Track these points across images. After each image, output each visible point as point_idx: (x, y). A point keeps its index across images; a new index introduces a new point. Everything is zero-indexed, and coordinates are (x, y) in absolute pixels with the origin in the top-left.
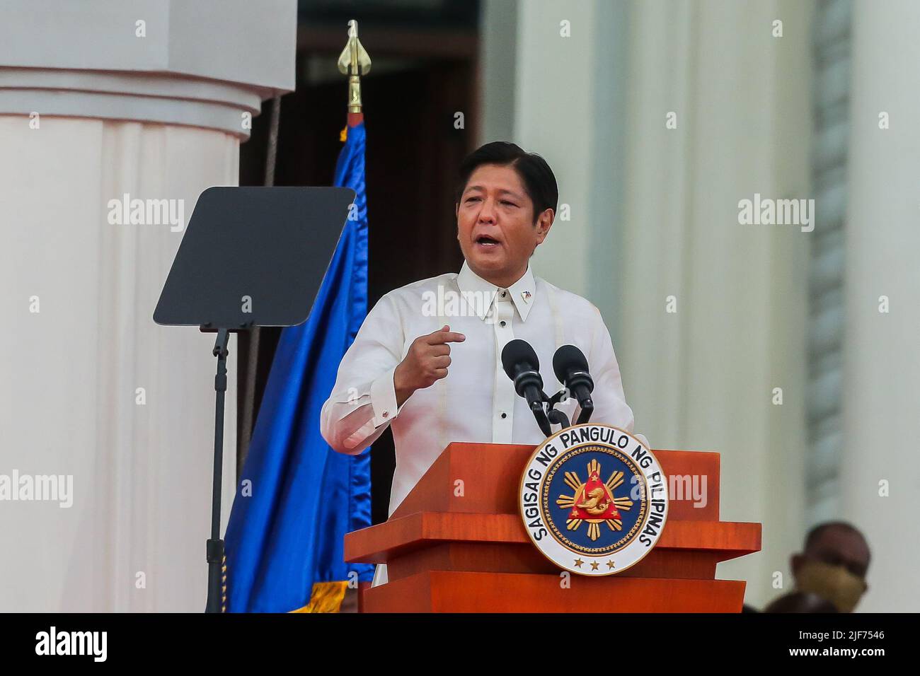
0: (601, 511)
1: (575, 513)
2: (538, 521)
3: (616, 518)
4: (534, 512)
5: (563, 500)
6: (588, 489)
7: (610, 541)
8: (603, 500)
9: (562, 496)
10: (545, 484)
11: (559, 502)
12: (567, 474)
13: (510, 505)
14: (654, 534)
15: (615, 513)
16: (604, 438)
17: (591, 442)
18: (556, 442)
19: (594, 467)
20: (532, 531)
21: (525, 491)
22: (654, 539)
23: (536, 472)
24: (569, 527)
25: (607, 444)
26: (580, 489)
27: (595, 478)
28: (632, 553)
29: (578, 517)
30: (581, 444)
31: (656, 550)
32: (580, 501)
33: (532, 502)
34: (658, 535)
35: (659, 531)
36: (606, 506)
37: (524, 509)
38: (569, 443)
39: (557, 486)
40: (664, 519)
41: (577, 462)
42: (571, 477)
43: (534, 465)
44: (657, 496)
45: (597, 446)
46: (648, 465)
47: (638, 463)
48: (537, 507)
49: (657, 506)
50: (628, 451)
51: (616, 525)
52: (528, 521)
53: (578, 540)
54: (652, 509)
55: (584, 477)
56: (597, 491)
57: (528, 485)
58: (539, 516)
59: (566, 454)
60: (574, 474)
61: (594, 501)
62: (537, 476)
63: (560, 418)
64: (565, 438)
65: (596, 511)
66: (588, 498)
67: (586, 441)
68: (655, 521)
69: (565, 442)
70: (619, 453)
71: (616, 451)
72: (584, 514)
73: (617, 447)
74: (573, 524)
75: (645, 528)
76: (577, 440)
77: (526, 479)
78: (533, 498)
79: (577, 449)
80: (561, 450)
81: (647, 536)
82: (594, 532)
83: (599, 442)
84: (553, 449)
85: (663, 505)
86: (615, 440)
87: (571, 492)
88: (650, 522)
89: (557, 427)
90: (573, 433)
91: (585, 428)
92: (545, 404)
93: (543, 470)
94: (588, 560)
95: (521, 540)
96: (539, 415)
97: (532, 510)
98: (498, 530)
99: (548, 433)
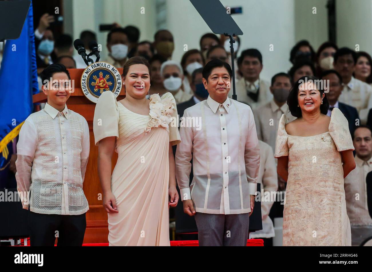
0: (104, 86)
1: (96, 87)
2: (86, 90)
3: (108, 88)
4: (85, 87)
5: (93, 84)
6: (100, 80)
8: (104, 83)
9: (92, 82)
10: (87, 79)
11: (92, 84)
12: (94, 76)
13: (78, 86)
14: (119, 92)
15: (107, 86)
16: (103, 66)
17: (100, 67)
18: (90, 67)
19: (101, 74)
20: (85, 93)
21: (82, 81)
22: (119, 93)
23: (85, 76)
24: (95, 91)
25: (104, 67)
26: (98, 80)
27: (101, 77)
29: (97, 88)
30: (97, 68)
32: (98, 83)
33: (84, 84)
34: (120, 92)
35: (120, 91)
36: (105, 85)
37: (82, 87)
38: (94, 68)
39: (91, 79)
40: (121, 87)
41: (96, 73)
42: (95, 77)
43: (84, 74)
44: (119, 81)
45: (101, 68)
46: (116, 73)
47: (113, 72)
48: (86, 86)
49: (119, 84)
50: (110, 69)
51: (108, 90)
52: (83, 90)
54: (118, 85)
55: (98, 77)
56: (102, 80)
57: (83, 80)
58: (87, 88)
59: (93, 70)
60: (96, 76)
61: (101, 83)
62: (85, 77)
63: (91, 60)
64: (93, 66)
65: (102, 86)
66: (100, 83)
67: (98, 67)
68: (118, 88)
69: (92, 67)
70: (108, 70)
72: (99, 87)
73: (107, 68)
74: (96, 90)
75: (116, 90)
76: (96, 66)
77: (82, 78)
78: (85, 83)
80: (92, 70)
81: (117, 92)
82: (102, 92)
83: (102, 67)
84: (89, 69)
85: (121, 84)
86: (106, 66)
87: (95, 81)
88: (117, 88)
89: (90, 63)
90: (95, 65)
91: (98, 63)
92: (86, 57)
93: (87, 75)
95: (82, 95)
96: (85, 60)
97: (84, 87)
99: (88, 65)
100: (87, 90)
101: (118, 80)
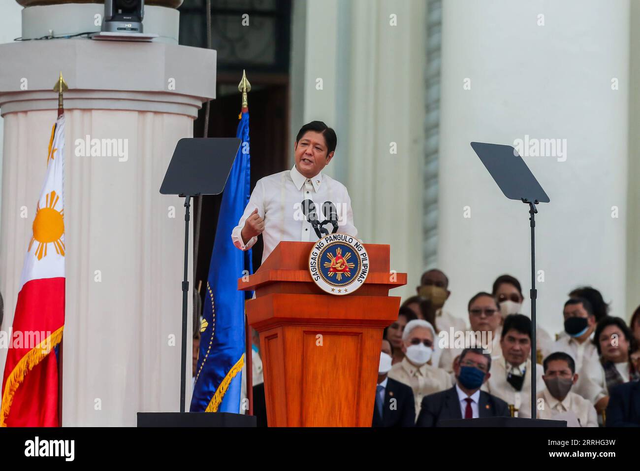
0: (342, 269)
1: (331, 269)
2: (316, 273)
3: (348, 271)
4: (315, 269)
5: (326, 264)
6: (337, 260)
7: (345, 281)
8: (343, 264)
9: (326, 263)
10: (319, 258)
11: (325, 265)
12: (328, 254)
13: (305, 266)
14: (364, 278)
15: (348, 269)
16: (343, 239)
17: (338, 240)
18: (323, 241)
19: (339, 251)
20: (314, 277)
21: (311, 261)
22: (363, 280)
23: (316, 253)
24: (329, 275)
25: (344, 241)
26: (333, 260)
27: (339, 255)
28: (354, 286)
29: (333, 271)
30: (334, 241)
31: (365, 285)
32: (333, 265)
33: (314, 265)
34: (365, 278)
35: (365, 277)
36: (344, 267)
37: (311, 268)
38: (329, 241)
39: (324, 258)
40: (367, 272)
41: (332, 249)
42: (329, 255)
43: (314, 250)
44: (365, 262)
45: (340, 242)
46: (361, 250)
47: (357, 249)
48: (316, 267)
49: (365, 266)
50: (353, 244)
51: (348, 274)
52: (312, 273)
53: (333, 280)
54: (363, 268)
55: (335, 255)
56: (340, 260)
57: (312, 258)
58: (317, 271)
59: (328, 246)
60: (331, 254)
61: (339, 265)
62: (316, 255)
64: (327, 239)
65: (340, 269)
66: (337, 263)
67: (336, 241)
68: (364, 273)
69: (327, 241)
70: (349, 245)
71: (348, 244)
72: (335, 270)
73: (348, 242)
74: (330, 274)
75: (360, 275)
76: (332, 240)
77: (312, 256)
78: (314, 263)
79: (332, 243)
80: (326, 244)
81: (361, 279)
82: (339, 277)
83: (341, 240)
84: (322, 244)
85: (367, 266)
86: (347, 240)
87: (330, 261)
88: (362, 273)
89: (323, 235)
90: (330, 237)
91: (335, 235)
92: (319, 225)
93: (318, 252)
94: (337, 289)
95: (310, 281)
96: (316, 230)
97: (313, 268)
98: (300, 277)
99: (320, 237)
100: (318, 273)
101: (363, 260)
